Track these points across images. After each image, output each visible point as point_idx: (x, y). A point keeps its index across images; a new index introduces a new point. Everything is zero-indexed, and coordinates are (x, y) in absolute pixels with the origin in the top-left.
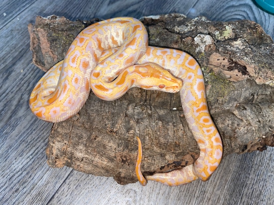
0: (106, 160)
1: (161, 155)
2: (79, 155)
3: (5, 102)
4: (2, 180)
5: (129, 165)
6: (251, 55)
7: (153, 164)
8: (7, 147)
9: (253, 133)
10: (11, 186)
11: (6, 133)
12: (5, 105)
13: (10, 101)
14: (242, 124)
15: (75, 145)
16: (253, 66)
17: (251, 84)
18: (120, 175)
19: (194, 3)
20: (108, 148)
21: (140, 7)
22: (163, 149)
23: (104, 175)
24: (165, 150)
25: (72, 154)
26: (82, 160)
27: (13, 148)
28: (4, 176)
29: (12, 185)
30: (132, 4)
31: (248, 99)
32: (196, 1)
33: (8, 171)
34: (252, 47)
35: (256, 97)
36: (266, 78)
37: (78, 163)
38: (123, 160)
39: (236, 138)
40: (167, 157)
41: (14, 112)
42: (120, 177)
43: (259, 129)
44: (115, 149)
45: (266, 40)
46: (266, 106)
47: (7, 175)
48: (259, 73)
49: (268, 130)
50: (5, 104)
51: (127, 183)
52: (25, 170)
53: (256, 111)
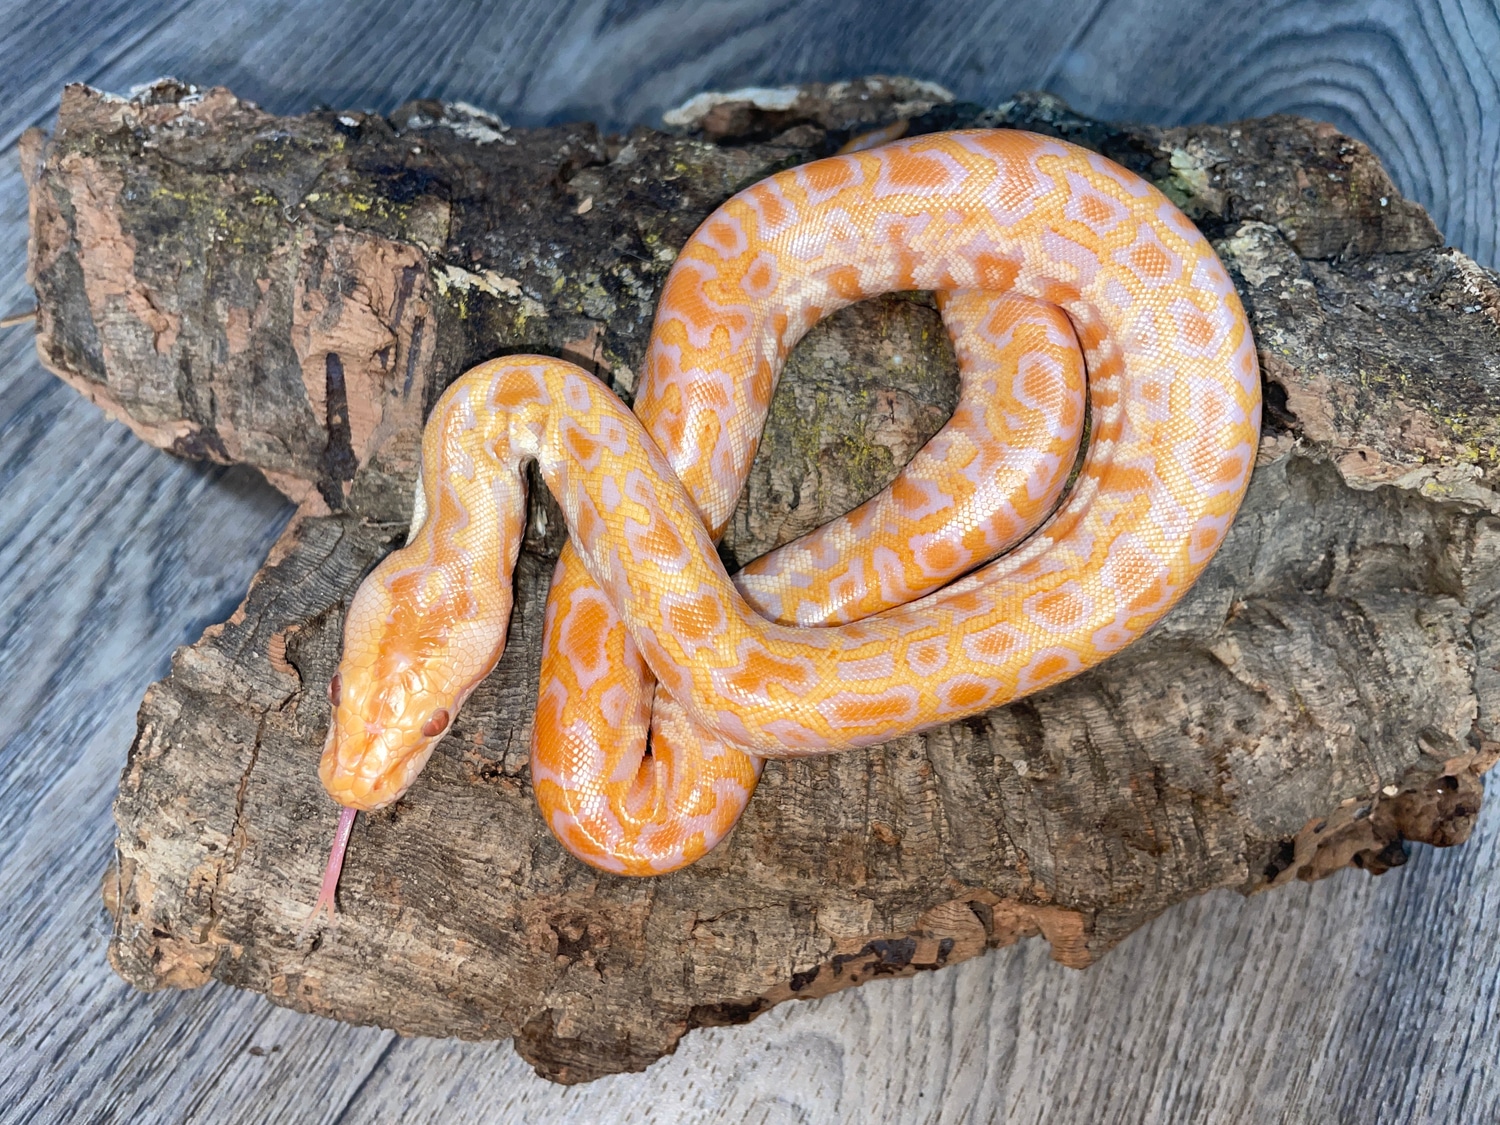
0: (459, 944)
1: (793, 906)
2: (296, 913)
3: (17, 599)
4: (8, 1061)
5: (599, 967)
6: (1314, 321)
7: (746, 963)
8: (32, 866)
9: (1331, 772)
10: (65, 1098)
11: (27, 782)
12: (18, 616)
13: (47, 590)
14: (1268, 718)
15: (272, 856)
16: (1323, 380)
17: (1317, 490)
18: (551, 1025)
19: (1084, 20)
20: (472, 869)
21: (777, 43)
22: (803, 872)
23: (450, 1033)
24: (813, 880)
25: (253, 908)
26: (316, 944)
27: (67, 869)
28: (22, 1039)
29: (71, 1092)
30: (737, 28)
31: (1298, 576)
32: (1091, 10)
33: (46, 1006)
34: (1322, 270)
35: (1342, 560)
36: (1400, 450)
37: (290, 964)
38: (563, 939)
39: (1228, 802)
40: (829, 919)
41: (72, 657)
42: (548, 1036)
43: (1361, 751)
44: (517, 877)
45: (1402, 229)
46: (1404, 614)
47: (41, 1032)
48: (1356, 426)
49: (1411, 752)
50: (16, 612)
51: (590, 1074)
52: (144, 1001)
53: (1342, 642)
